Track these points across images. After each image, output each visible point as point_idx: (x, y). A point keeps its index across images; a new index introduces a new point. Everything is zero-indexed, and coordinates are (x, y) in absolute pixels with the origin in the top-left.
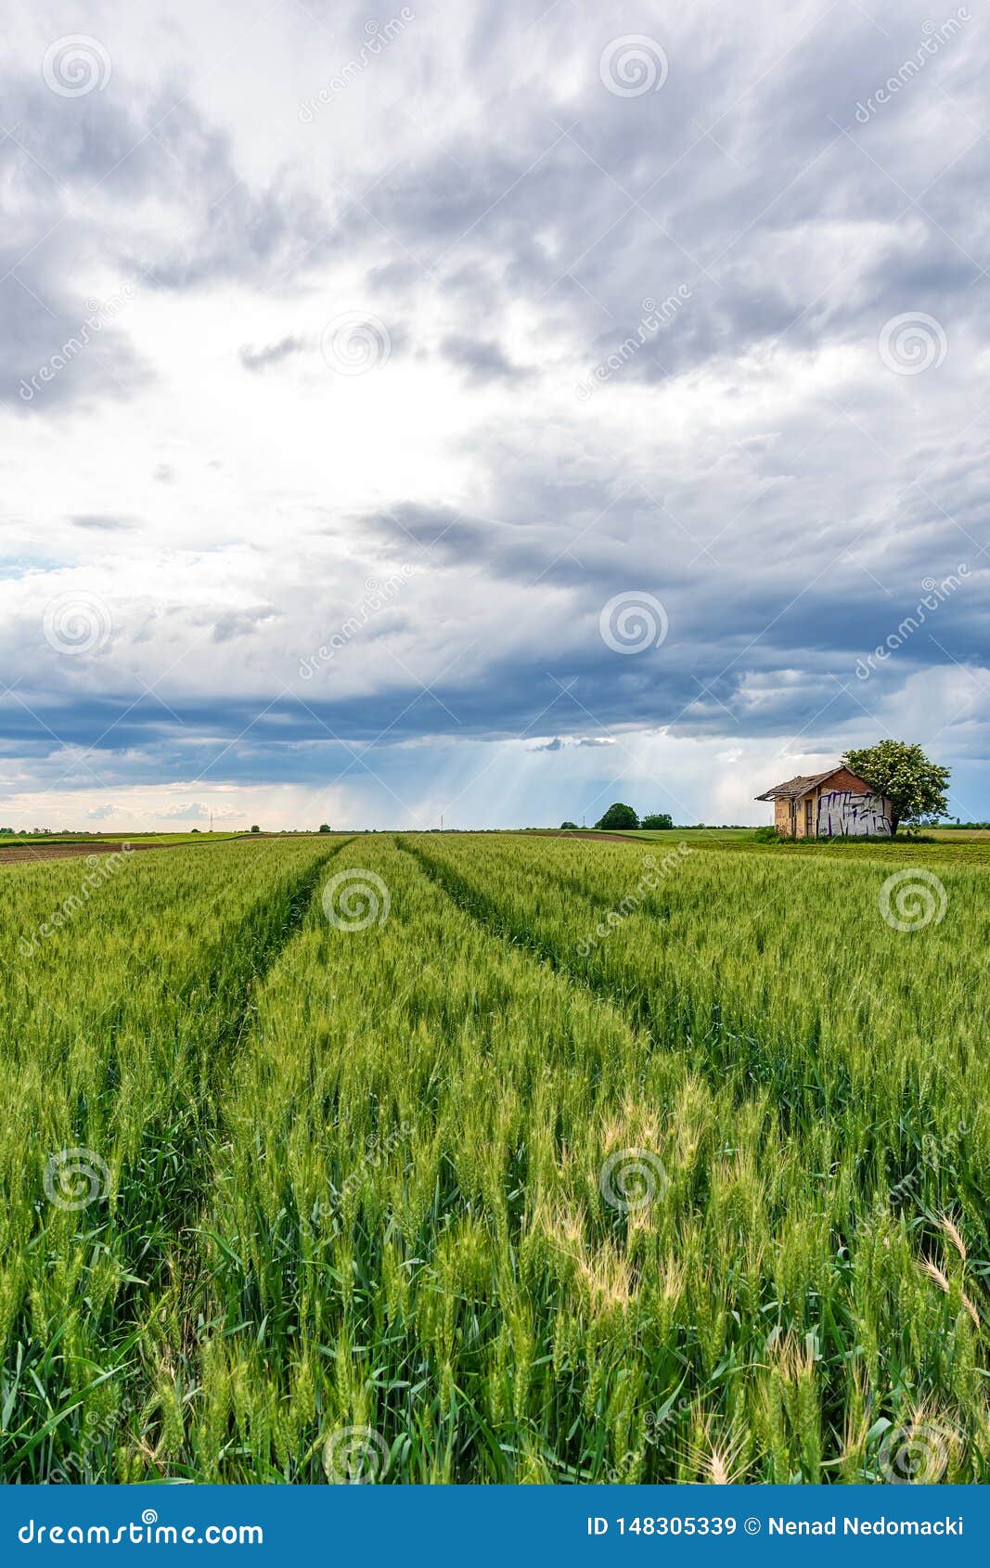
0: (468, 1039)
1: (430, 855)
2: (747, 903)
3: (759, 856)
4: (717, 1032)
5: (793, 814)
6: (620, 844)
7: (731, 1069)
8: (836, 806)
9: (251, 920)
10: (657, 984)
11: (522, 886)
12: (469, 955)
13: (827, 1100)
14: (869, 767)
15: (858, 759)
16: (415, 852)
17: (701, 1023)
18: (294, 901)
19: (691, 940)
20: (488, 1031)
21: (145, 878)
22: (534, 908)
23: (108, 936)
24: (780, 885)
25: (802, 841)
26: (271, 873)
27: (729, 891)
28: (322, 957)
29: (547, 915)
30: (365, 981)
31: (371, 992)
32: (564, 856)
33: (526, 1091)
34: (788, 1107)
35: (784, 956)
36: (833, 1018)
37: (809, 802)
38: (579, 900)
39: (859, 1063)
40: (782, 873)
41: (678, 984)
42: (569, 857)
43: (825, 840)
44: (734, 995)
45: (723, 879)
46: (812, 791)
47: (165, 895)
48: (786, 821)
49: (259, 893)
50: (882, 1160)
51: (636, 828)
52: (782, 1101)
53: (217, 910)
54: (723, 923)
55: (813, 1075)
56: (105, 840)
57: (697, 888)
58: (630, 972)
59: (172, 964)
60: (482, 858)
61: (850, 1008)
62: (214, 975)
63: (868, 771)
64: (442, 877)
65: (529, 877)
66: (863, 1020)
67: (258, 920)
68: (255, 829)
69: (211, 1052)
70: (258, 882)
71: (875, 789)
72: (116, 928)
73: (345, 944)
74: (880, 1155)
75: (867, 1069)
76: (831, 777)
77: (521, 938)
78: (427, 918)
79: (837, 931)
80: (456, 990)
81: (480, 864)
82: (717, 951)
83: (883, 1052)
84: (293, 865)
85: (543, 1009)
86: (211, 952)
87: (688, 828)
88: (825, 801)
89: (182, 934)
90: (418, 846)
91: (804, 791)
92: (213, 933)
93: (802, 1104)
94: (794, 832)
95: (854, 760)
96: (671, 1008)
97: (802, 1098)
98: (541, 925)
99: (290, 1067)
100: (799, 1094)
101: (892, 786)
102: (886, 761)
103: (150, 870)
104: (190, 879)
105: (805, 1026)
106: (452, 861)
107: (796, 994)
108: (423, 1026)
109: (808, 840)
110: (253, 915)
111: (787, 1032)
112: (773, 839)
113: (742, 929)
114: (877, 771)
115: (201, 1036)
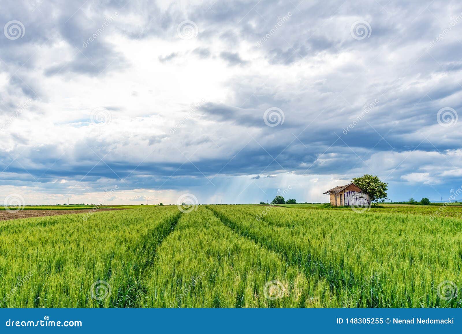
0: (226, 262)
1: (217, 211)
2: (320, 224)
3: (324, 211)
4: (309, 262)
5: (336, 199)
6: (279, 208)
7: (314, 275)
8: (350, 196)
9: (157, 229)
10: (290, 247)
11: (246, 219)
12: (227, 239)
13: (347, 283)
14: (361, 183)
15: (357, 181)
16: (212, 210)
17: (304, 259)
18: (172, 224)
19: (301, 234)
20: (232, 260)
21: (124, 216)
22: (250, 225)
23: (111, 233)
24: (331, 219)
25: (339, 207)
26: (165, 215)
27: (314, 220)
28: (179, 239)
29: (254, 227)
30: (193, 245)
31: (195, 249)
32: (260, 210)
33: (244, 278)
34: (333, 287)
35: (332, 239)
36: (348, 257)
37: (341, 195)
38: (265, 223)
39: (357, 271)
40: (332, 215)
41: (296, 247)
42: (262, 211)
43: (347, 207)
44: (315, 251)
45: (312, 217)
46: (342, 191)
47: (130, 221)
48: (334, 201)
49: (161, 221)
50: (365, 303)
51: (285, 204)
52: (332, 284)
53: (147, 225)
54: (312, 229)
55: (342, 276)
56: (113, 207)
57: (303, 219)
58: (281, 244)
59: (131, 241)
60: (234, 211)
61: (354, 254)
62: (145, 245)
63: (360, 185)
64: (220, 217)
65: (248, 217)
66: (358, 257)
67: (160, 229)
68: (161, 204)
69: (143, 269)
70: (161, 218)
71: (363, 190)
72: (114, 230)
73: (187, 235)
74: (365, 301)
75: (359, 273)
76: (348, 187)
77: (245, 234)
78: (214, 228)
79: (350, 232)
80: (223, 248)
81: (233, 213)
82: (309, 237)
83: (365, 267)
84: (172, 214)
85: (251, 254)
86: (144, 238)
87: (302, 204)
88: (346, 194)
89: (135, 232)
90: (213, 208)
91: (340, 191)
92: (145, 232)
93: (338, 285)
94: (336, 204)
95: (356, 181)
96: (294, 255)
97: (338, 283)
98: (252, 230)
99: (166, 269)
100: (337, 282)
101: (369, 189)
102: (366, 181)
103: (126, 214)
104: (139, 217)
105: (339, 259)
106: (223, 212)
107: (335, 249)
108: (211, 259)
109: (341, 207)
110: (158, 227)
111: (333, 262)
112: (330, 207)
113: (318, 230)
114: (363, 185)
115: (139, 263)
